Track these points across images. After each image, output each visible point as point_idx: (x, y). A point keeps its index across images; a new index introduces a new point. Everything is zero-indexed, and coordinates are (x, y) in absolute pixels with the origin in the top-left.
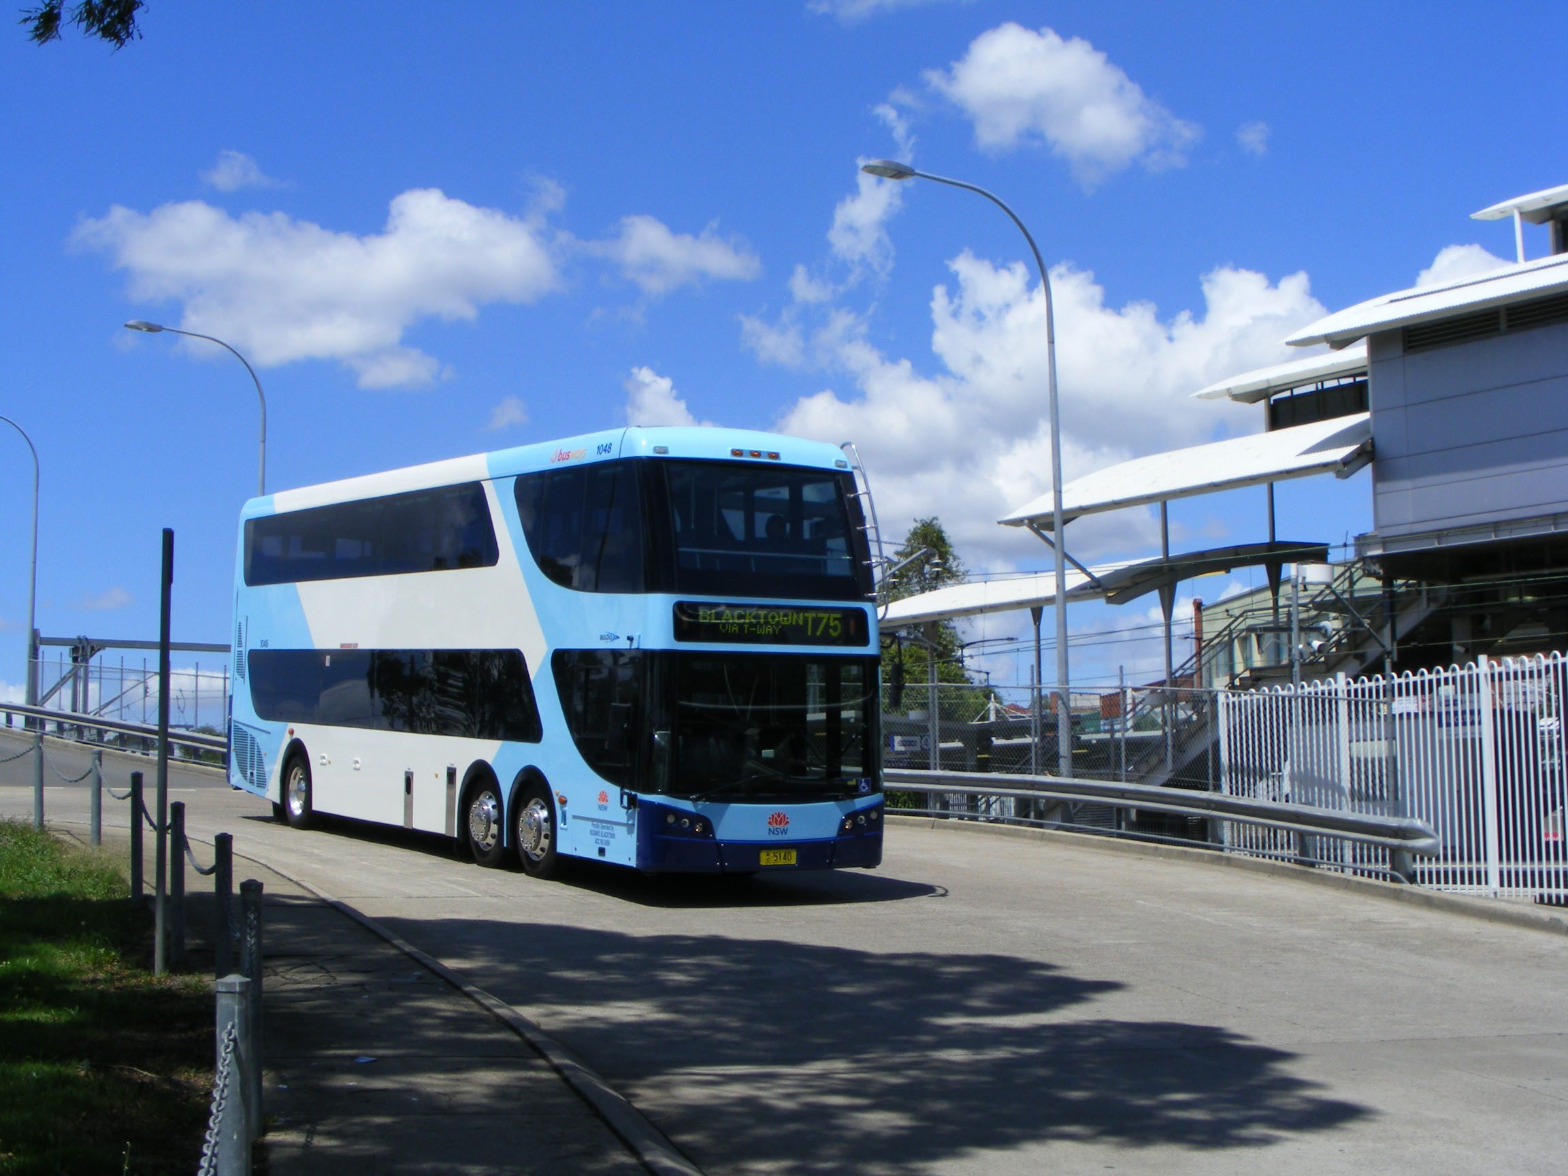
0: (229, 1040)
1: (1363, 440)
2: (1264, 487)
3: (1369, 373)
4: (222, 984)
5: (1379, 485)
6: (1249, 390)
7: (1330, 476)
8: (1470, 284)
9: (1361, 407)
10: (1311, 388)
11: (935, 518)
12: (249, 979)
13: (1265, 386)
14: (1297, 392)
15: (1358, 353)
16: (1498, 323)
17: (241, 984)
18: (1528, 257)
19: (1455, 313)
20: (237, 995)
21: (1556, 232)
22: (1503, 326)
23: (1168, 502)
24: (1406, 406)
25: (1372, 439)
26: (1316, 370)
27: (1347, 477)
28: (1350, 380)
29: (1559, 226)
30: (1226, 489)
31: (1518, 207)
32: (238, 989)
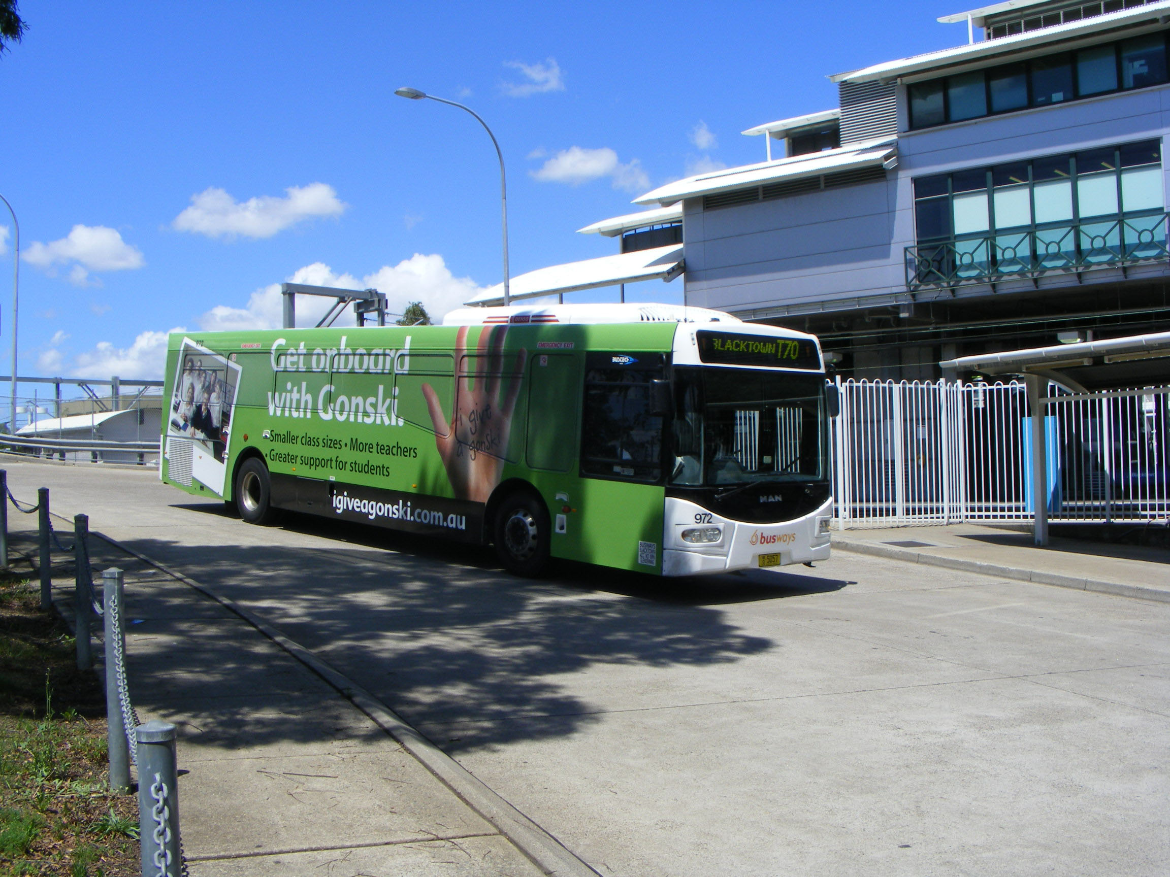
0: (115, 606)
1: (680, 260)
2: (619, 287)
3: (683, 221)
4: (107, 573)
5: (689, 285)
6: (610, 229)
7: (660, 280)
8: (742, 172)
9: (679, 241)
10: (647, 229)
11: (420, 303)
12: (122, 570)
13: (620, 227)
14: (638, 231)
15: (677, 210)
16: (758, 195)
17: (119, 573)
18: (773, 158)
19: (734, 188)
20: (116, 580)
21: (789, 144)
22: (761, 197)
23: (563, 294)
24: (704, 241)
25: (685, 260)
26: (651, 218)
27: (670, 281)
28: (669, 225)
29: (791, 141)
30: (598, 287)
31: (767, 129)
32: (117, 576)
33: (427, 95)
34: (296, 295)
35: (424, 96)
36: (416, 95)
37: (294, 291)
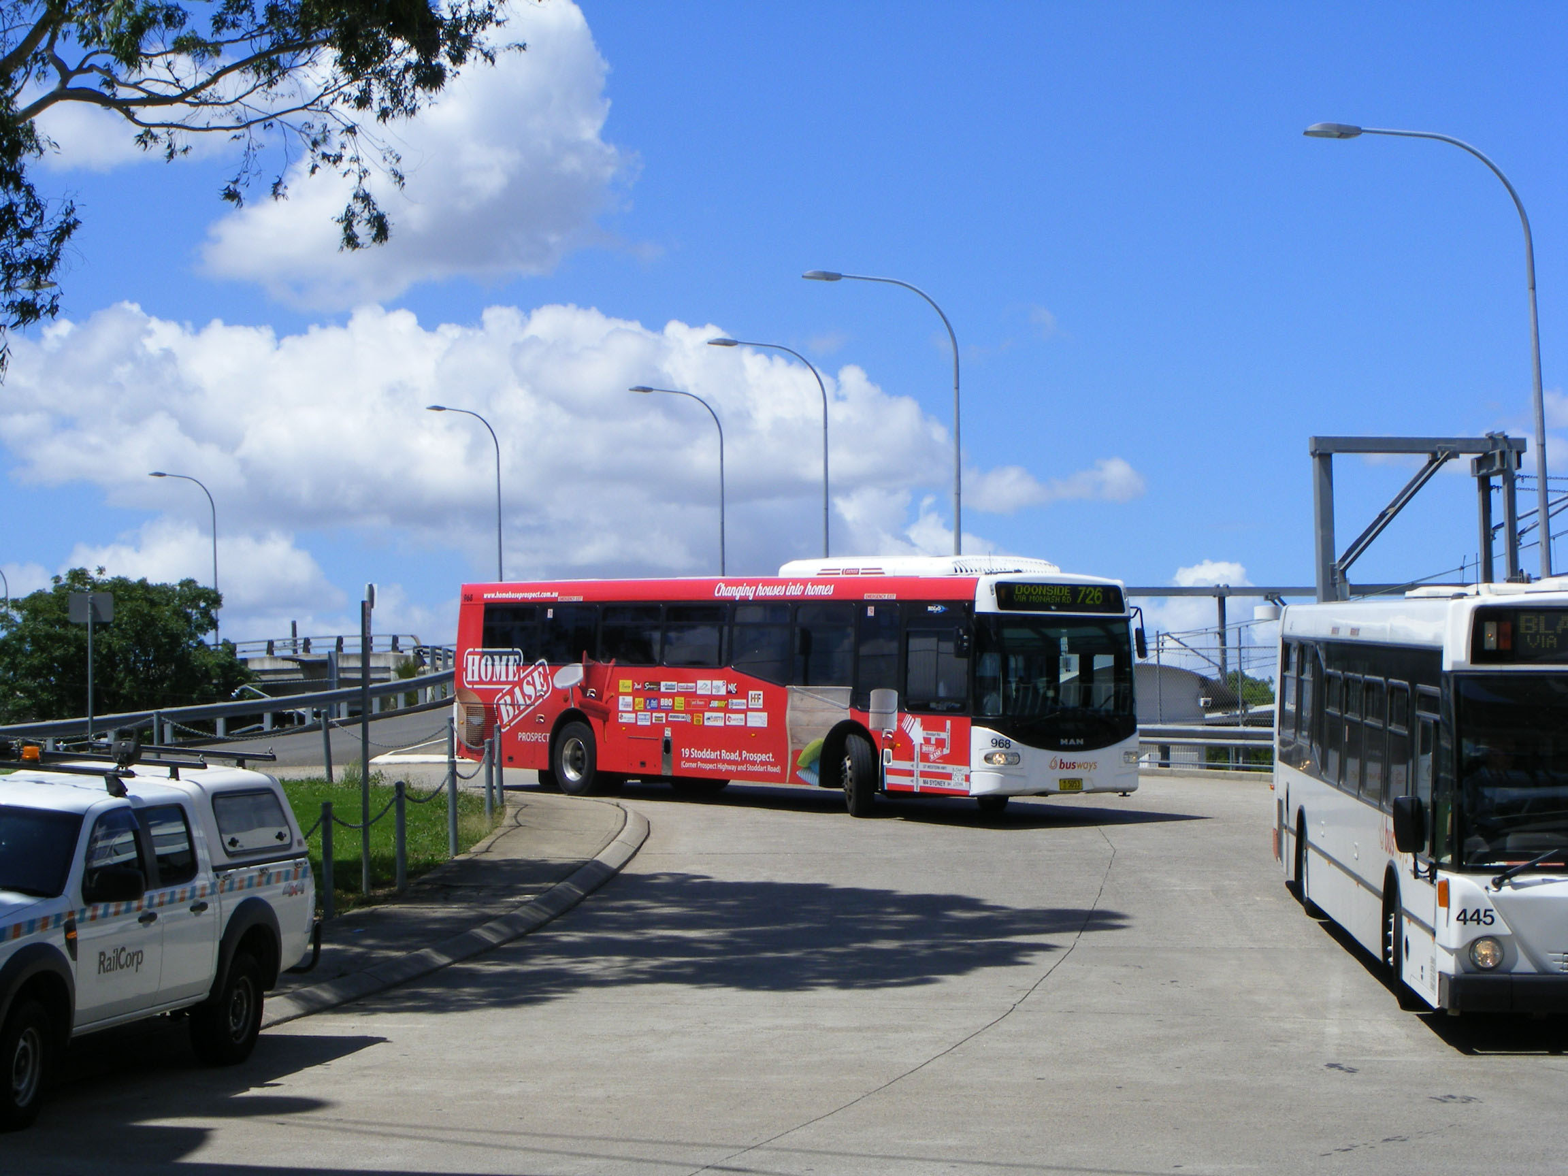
33: (1363, 128)
34: (1335, 456)
35: (1357, 131)
36: (1346, 132)
37: (1331, 452)
